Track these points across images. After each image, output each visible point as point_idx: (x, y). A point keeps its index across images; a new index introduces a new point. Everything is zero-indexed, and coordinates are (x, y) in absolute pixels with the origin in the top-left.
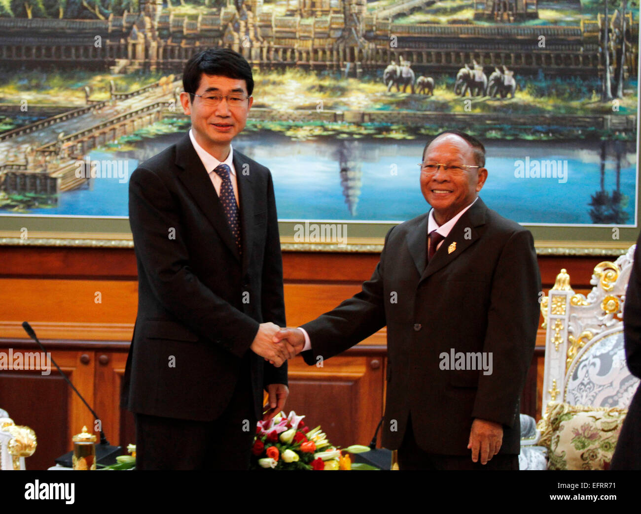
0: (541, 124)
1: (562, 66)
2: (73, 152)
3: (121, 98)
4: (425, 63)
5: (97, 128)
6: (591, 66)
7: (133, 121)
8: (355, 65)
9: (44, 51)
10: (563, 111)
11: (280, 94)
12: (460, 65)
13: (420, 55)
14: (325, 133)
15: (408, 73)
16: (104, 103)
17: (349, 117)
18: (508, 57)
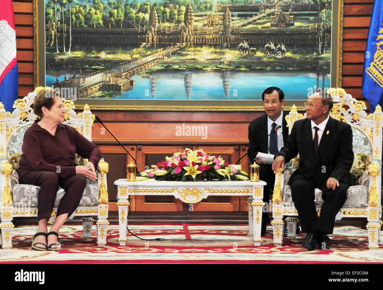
0: (295, 64)
1: (303, 43)
2: (127, 77)
3: (144, 57)
4: (253, 43)
5: (135, 67)
6: (313, 42)
7: (148, 65)
8: (228, 44)
9: (115, 40)
10: (303, 59)
11: (201, 55)
12: (266, 43)
13: (251, 40)
14: (217, 69)
15: (247, 46)
16: (138, 59)
17: (226, 63)
18: (283, 40)
